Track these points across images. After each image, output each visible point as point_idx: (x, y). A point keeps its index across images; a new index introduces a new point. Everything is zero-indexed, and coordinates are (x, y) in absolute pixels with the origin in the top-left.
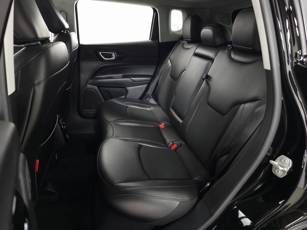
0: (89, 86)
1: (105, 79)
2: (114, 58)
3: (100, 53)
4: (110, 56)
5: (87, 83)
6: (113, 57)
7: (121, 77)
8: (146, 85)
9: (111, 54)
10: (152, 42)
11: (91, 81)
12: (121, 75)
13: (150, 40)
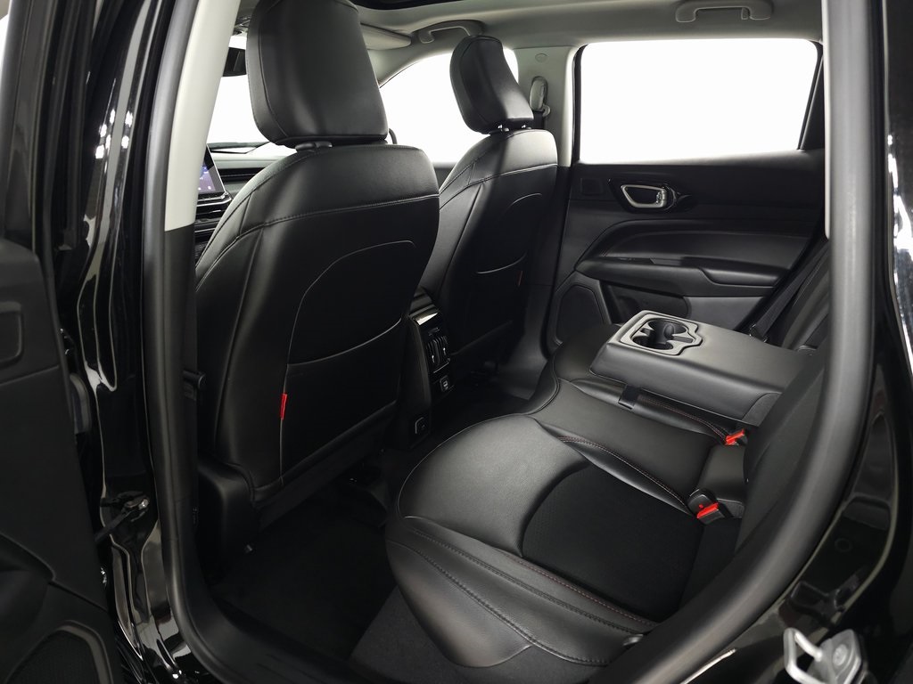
0: (581, 279)
1: (625, 263)
2: (662, 205)
3: (623, 188)
4: (652, 197)
5: (575, 270)
6: (660, 201)
7: (677, 263)
8: (757, 299)
9: (656, 192)
10: (806, 155)
11: (586, 264)
12: (677, 257)
13: (799, 148)
